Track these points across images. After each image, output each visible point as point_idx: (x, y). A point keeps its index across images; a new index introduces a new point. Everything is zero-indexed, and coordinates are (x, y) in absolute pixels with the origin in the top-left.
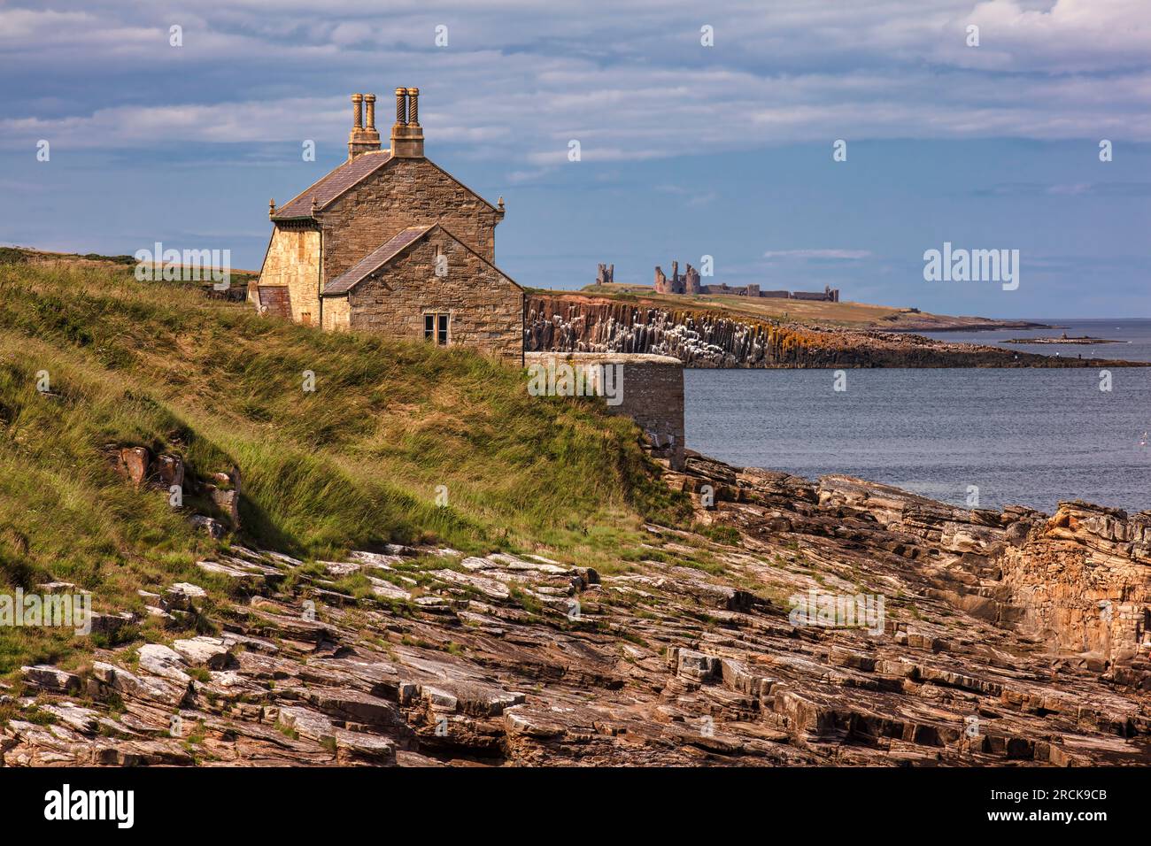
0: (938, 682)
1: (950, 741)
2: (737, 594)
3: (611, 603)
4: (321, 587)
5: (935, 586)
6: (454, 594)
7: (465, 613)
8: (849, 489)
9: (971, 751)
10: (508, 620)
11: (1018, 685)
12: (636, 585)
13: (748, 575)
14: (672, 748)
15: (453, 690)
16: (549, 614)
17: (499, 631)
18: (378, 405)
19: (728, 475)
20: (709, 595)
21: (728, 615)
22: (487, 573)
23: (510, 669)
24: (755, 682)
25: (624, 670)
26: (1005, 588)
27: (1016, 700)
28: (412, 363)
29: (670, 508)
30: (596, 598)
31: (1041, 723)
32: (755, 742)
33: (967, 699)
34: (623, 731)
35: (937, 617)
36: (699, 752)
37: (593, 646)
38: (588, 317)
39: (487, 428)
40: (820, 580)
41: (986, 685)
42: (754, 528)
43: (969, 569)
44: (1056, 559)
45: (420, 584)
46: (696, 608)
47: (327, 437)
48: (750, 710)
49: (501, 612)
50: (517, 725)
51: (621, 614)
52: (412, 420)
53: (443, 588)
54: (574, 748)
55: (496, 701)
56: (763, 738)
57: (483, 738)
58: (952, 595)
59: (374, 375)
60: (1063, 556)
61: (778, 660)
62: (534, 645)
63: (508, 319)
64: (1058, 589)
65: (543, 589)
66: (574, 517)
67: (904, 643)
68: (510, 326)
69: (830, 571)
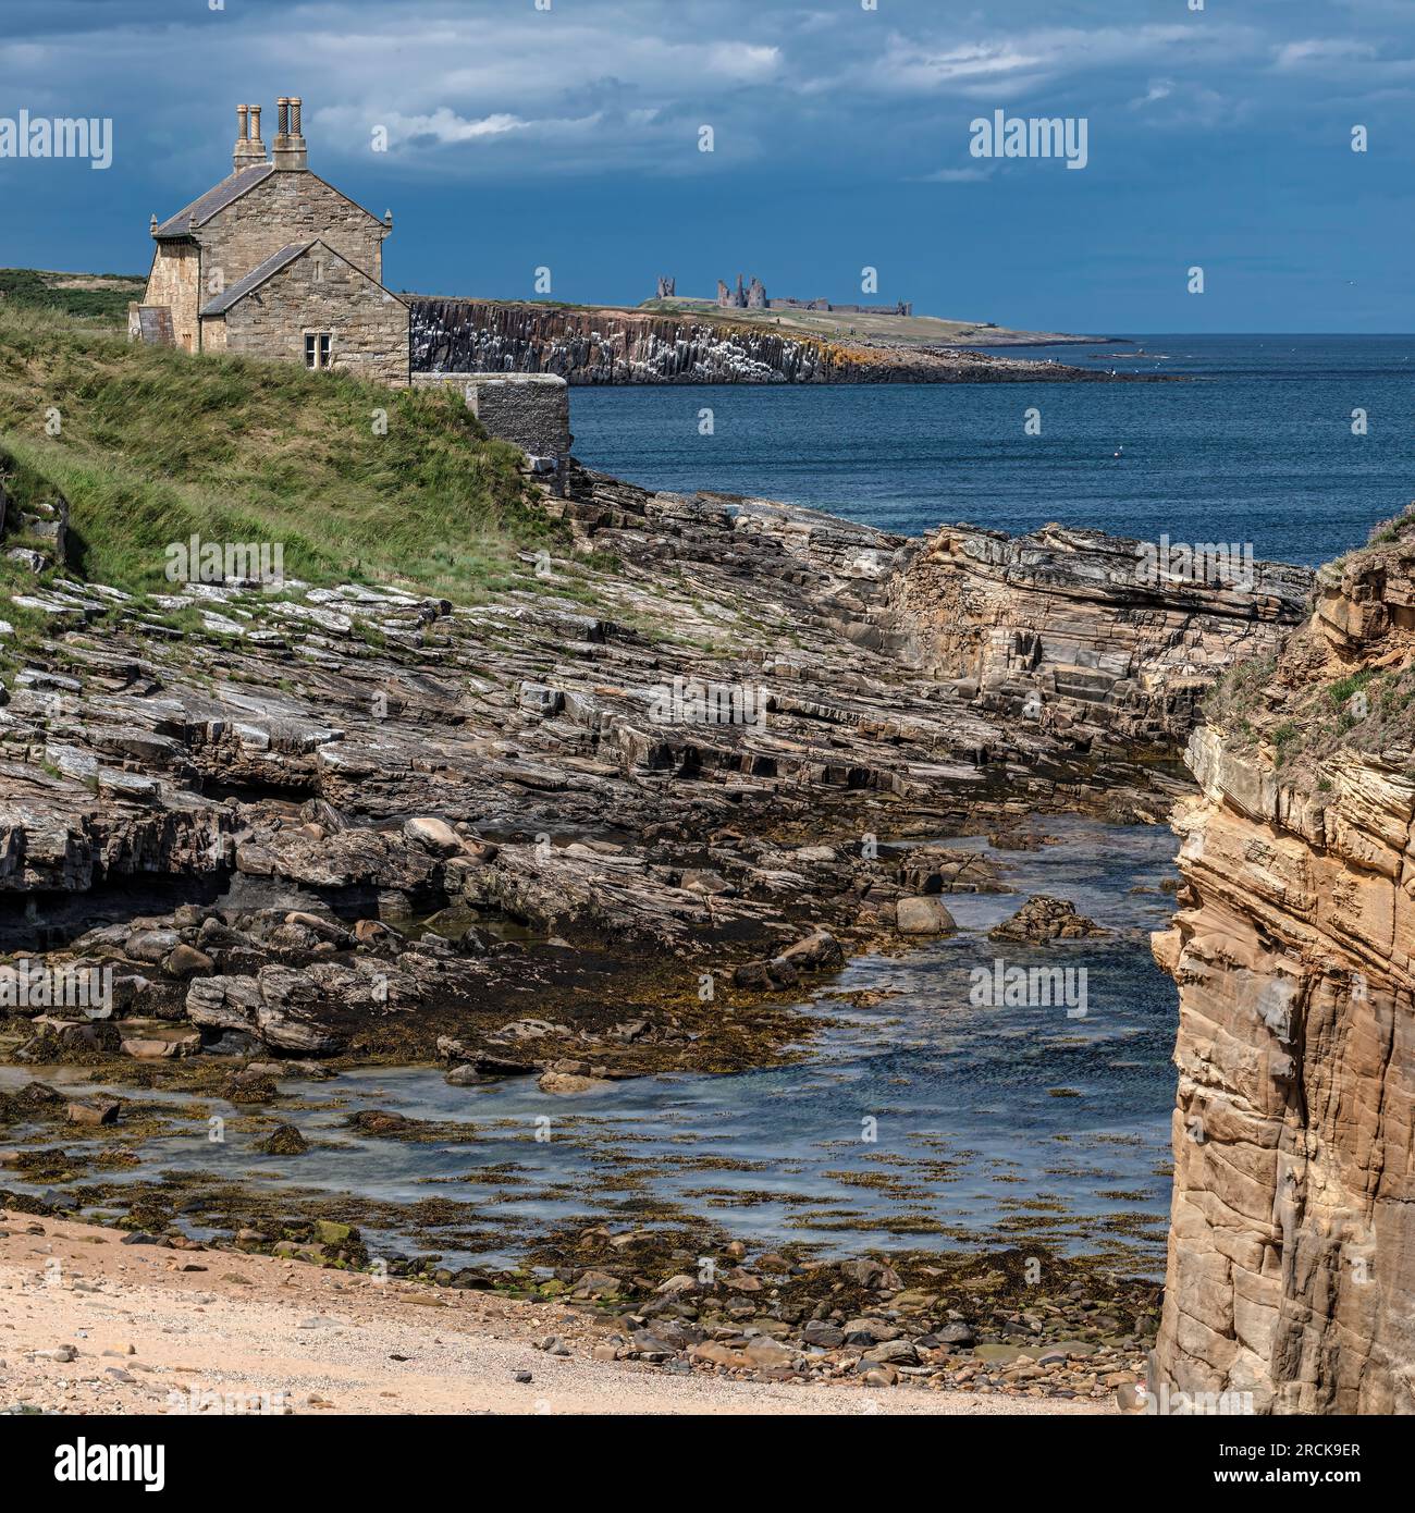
0: (796, 712)
1: (789, 772)
2: (600, 625)
3: (463, 636)
4: (147, 622)
5: (821, 614)
6: (291, 628)
7: (302, 647)
8: (768, 513)
9: (812, 781)
10: (347, 654)
11: (881, 714)
12: (491, 616)
13: (622, 604)
14: (491, 785)
15: (266, 727)
16: (393, 648)
17: (336, 665)
18: (239, 429)
19: (638, 500)
20: (570, 626)
21: (586, 647)
22: (333, 605)
23: (344, 705)
24: (598, 714)
25: (468, 705)
26: (890, 615)
27: (872, 729)
28: (277, 385)
29: (549, 536)
30: (446, 630)
31: (893, 752)
32: (581, 776)
33: (821, 730)
34: (443, 768)
35: (818, 645)
36: (519, 788)
37: (437, 681)
38: (628, 333)
39: (354, 454)
40: (699, 608)
41: (844, 715)
42: (635, 556)
43: (857, 595)
44: (936, 584)
45: (256, 617)
46: (553, 640)
47: (179, 465)
48: (589, 745)
49: (340, 646)
50: (327, 763)
51: (474, 648)
52: (271, 445)
53: (280, 621)
54: (386, 786)
55: (310, 738)
56: (592, 773)
57: (295, 777)
58: (835, 622)
59: (236, 399)
60: (942, 581)
61: (628, 692)
62: (373, 680)
63: (394, 338)
64: (940, 616)
65: (390, 622)
66: (442, 547)
67: (771, 673)
68: (395, 345)
69: (712, 599)
